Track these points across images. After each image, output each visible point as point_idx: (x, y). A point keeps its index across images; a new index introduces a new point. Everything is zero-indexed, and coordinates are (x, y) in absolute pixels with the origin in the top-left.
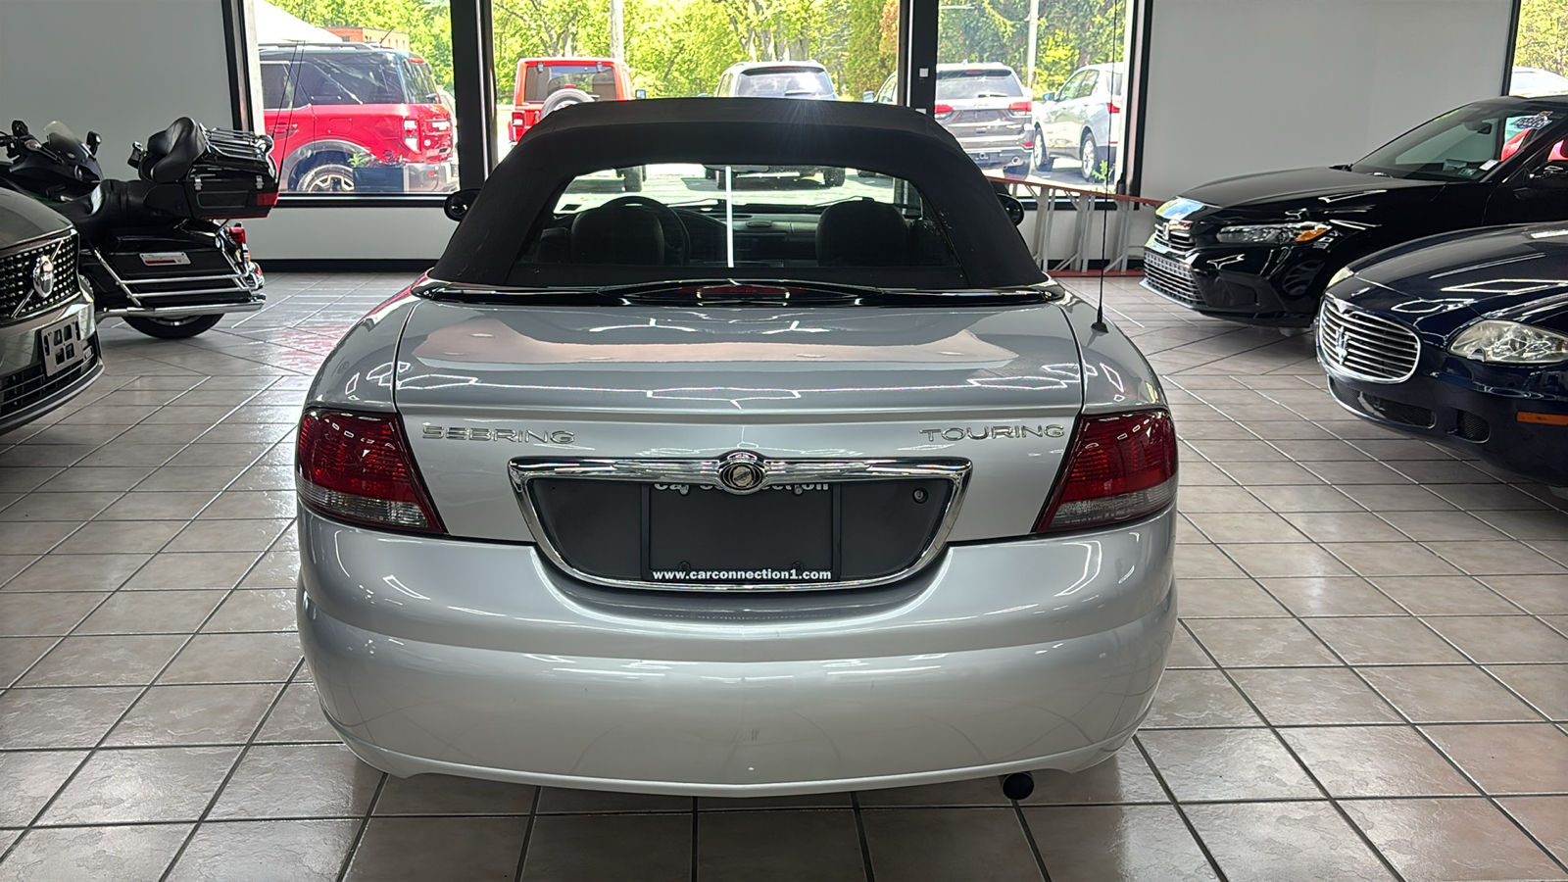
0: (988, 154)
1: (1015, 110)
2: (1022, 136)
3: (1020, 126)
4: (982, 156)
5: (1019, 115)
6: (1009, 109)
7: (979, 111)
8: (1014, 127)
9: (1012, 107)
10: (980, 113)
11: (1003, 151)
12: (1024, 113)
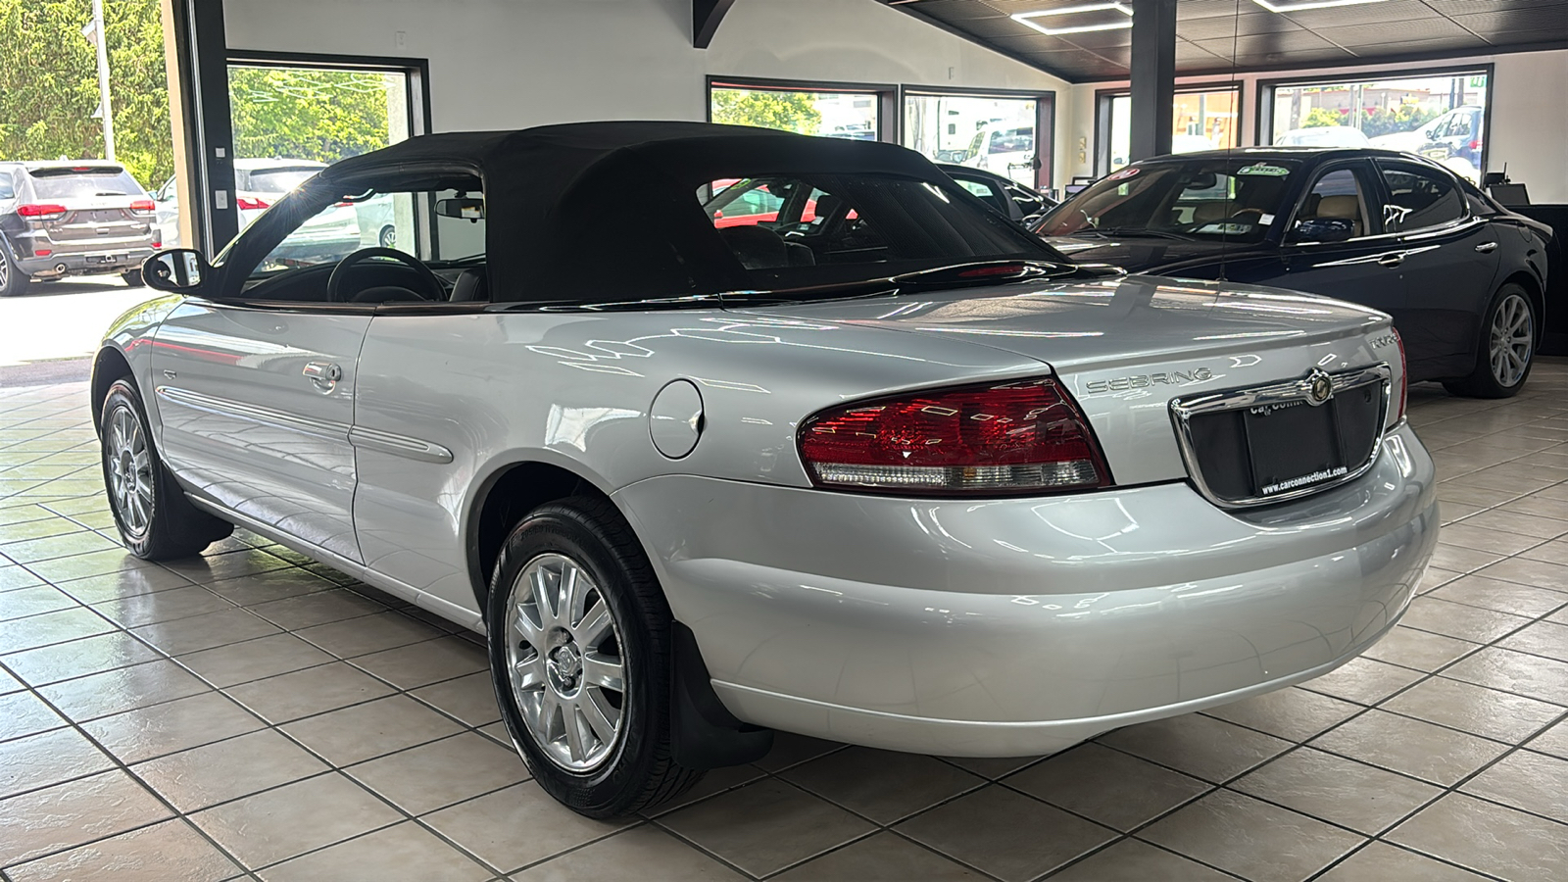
0: (115, 257)
1: (137, 208)
2: (148, 236)
3: (145, 226)
4: (109, 258)
5: (143, 213)
6: (131, 208)
7: (97, 210)
8: (139, 227)
9: (134, 206)
10: (98, 213)
11: (131, 253)
12: (147, 212)
